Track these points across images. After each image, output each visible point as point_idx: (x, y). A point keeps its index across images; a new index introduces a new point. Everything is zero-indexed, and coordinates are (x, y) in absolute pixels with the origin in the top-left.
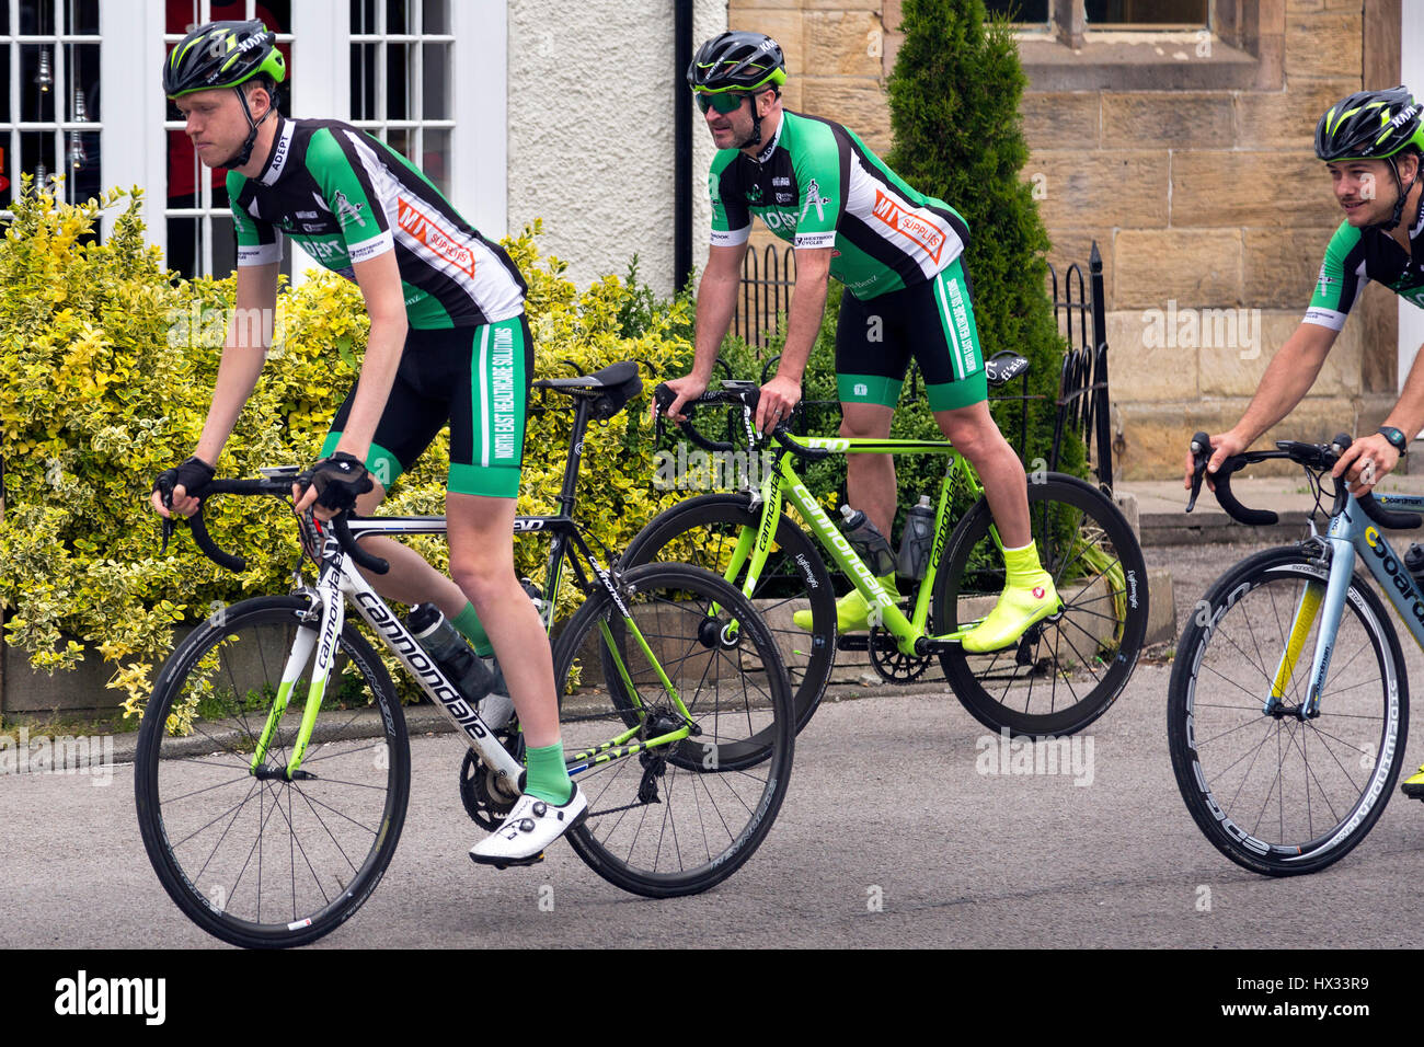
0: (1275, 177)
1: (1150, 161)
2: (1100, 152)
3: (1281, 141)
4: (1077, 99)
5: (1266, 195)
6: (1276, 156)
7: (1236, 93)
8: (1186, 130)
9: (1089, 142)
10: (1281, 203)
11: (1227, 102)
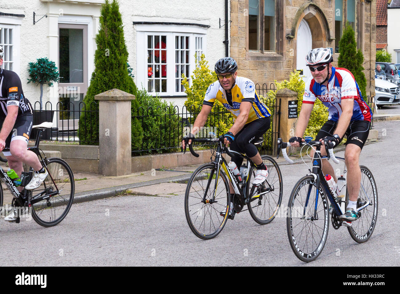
0: (285, 74)
1: (273, 71)
2: (268, 70)
3: (285, 68)
4: (265, 62)
5: (284, 76)
6: (285, 71)
7: (281, 61)
8: (276, 67)
9: (266, 68)
10: (285, 78)
11: (280, 62)
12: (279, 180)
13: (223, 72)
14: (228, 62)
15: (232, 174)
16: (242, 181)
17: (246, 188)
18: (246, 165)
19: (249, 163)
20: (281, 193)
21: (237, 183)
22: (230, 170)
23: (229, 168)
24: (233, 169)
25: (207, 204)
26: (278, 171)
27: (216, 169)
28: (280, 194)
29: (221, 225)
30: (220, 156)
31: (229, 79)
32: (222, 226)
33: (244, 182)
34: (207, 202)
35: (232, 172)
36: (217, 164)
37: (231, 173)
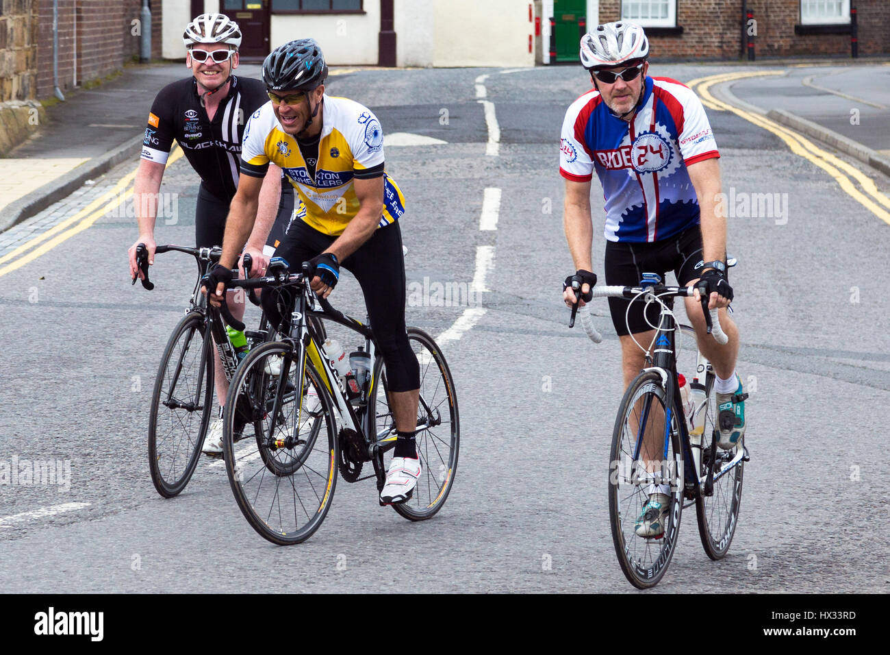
12: (449, 398)
13: (277, 88)
14: (296, 58)
15: (335, 373)
16: (360, 394)
17: (367, 415)
18: (365, 350)
19: (372, 347)
20: (455, 436)
21: (347, 398)
22: (327, 361)
23: (327, 357)
24: (336, 360)
25: (278, 451)
26: (446, 373)
27: (297, 358)
28: (453, 439)
29: (321, 503)
30: (304, 323)
31: (295, 106)
32: (323, 506)
33: (365, 396)
34: (280, 446)
35: (333, 368)
36: (298, 345)
37: (332, 371)
